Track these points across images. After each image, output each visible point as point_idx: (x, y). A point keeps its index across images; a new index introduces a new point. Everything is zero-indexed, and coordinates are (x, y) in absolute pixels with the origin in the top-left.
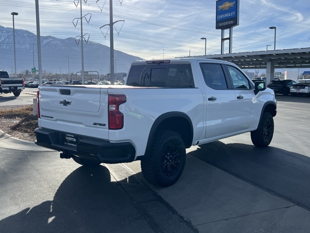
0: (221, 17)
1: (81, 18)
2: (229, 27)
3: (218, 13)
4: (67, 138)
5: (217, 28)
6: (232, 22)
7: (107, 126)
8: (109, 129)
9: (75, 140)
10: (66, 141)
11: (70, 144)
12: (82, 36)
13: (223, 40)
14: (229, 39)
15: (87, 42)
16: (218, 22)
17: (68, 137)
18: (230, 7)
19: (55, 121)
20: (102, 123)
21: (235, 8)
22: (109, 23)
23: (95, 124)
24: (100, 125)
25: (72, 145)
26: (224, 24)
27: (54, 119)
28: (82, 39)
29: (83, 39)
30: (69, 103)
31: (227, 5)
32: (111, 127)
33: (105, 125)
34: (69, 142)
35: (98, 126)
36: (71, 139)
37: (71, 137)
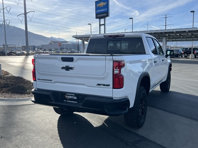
0: (99, 11)
1: (3, 9)
2: (104, 17)
3: (97, 8)
4: (66, 97)
5: (97, 18)
6: (105, 15)
7: (111, 86)
8: (113, 88)
9: (75, 98)
10: (66, 99)
11: (70, 101)
12: (4, 21)
13: (100, 25)
14: (104, 25)
15: (8, 25)
16: (97, 14)
17: (68, 95)
18: (104, 5)
19: (54, 83)
20: (106, 84)
21: (107, 6)
22: (24, 13)
23: (99, 85)
24: (104, 85)
25: (73, 102)
26: (100, 16)
27: (53, 82)
28: (4, 23)
29: (6, 23)
30: (71, 68)
31: (102, 4)
32: (115, 87)
33: (109, 85)
34: (69, 100)
35: (102, 86)
36: (71, 97)
37: (72, 96)
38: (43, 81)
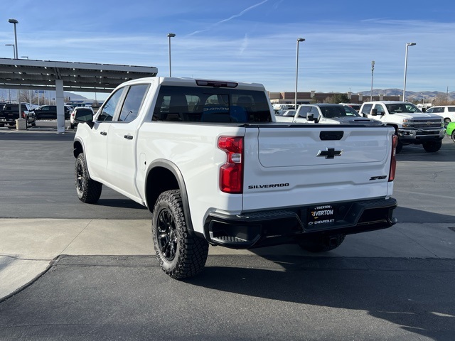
4: (314, 214)
8: (389, 181)
9: (331, 212)
10: (313, 219)
11: (319, 222)
17: (317, 210)
19: (292, 189)
23: (373, 178)
24: (379, 178)
25: (325, 221)
27: (290, 187)
30: (338, 153)
33: (385, 177)
34: (317, 220)
36: (322, 213)
37: (324, 209)
38: (264, 189)
